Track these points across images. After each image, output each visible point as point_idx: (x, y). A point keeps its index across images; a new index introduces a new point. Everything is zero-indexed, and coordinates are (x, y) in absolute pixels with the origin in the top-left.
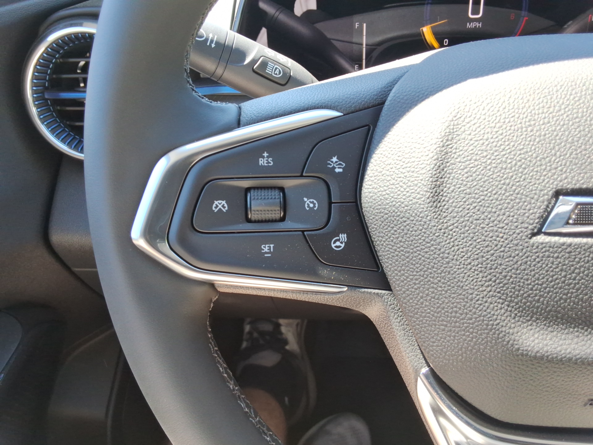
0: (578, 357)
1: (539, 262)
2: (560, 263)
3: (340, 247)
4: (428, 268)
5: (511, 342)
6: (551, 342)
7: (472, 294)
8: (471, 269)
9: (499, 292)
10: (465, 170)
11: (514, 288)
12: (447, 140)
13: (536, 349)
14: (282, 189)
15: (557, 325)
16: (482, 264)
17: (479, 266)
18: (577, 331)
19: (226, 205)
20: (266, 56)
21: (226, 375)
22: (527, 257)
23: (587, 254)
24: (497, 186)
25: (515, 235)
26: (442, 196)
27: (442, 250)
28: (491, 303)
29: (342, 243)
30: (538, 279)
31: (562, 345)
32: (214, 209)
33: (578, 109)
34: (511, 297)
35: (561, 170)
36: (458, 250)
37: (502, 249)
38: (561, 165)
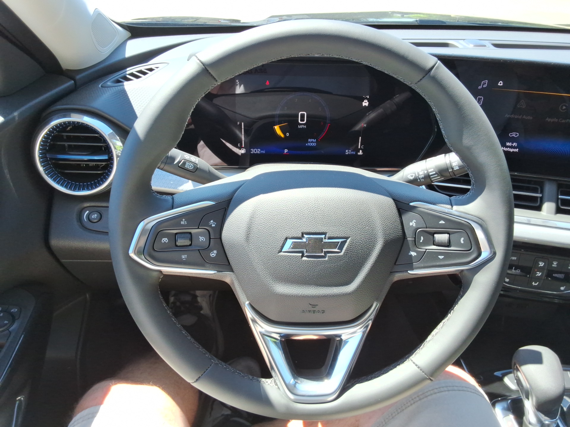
0: (295, 294)
1: (281, 262)
2: (288, 262)
3: (214, 256)
4: (245, 264)
5: (273, 290)
6: (286, 290)
7: (259, 273)
8: (259, 264)
9: (269, 272)
10: (257, 229)
11: (273, 271)
12: (252, 218)
13: (281, 292)
14: (190, 233)
15: (288, 283)
16: (263, 262)
17: (262, 263)
18: (295, 285)
19: (167, 240)
20: (185, 159)
21: (166, 308)
22: (277, 260)
23: (296, 259)
24: (268, 235)
25: (273, 252)
26: (250, 238)
27: (249, 257)
28: (266, 276)
29: (214, 254)
30: (281, 267)
31: (290, 291)
32: (162, 241)
33: (295, 209)
34: (273, 274)
35: (288, 230)
36: (255, 257)
37: (269, 257)
38: (288, 229)
